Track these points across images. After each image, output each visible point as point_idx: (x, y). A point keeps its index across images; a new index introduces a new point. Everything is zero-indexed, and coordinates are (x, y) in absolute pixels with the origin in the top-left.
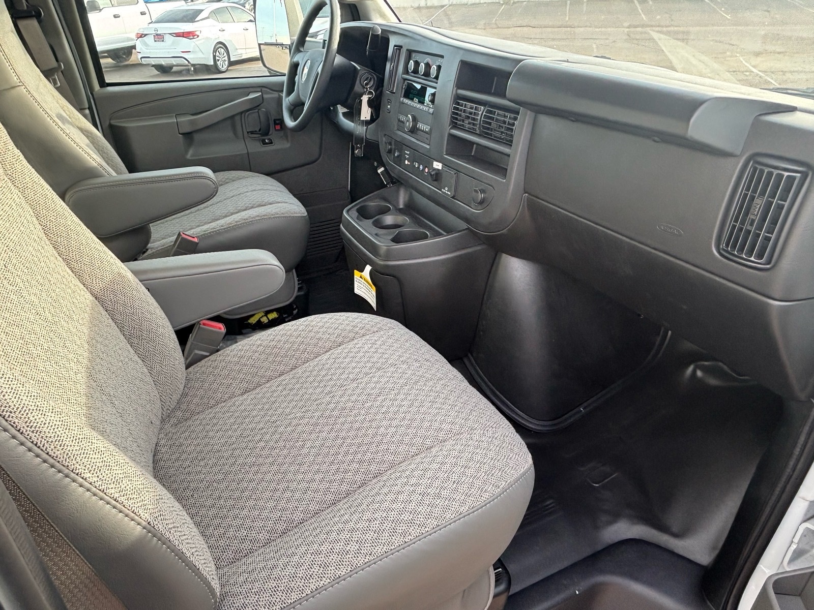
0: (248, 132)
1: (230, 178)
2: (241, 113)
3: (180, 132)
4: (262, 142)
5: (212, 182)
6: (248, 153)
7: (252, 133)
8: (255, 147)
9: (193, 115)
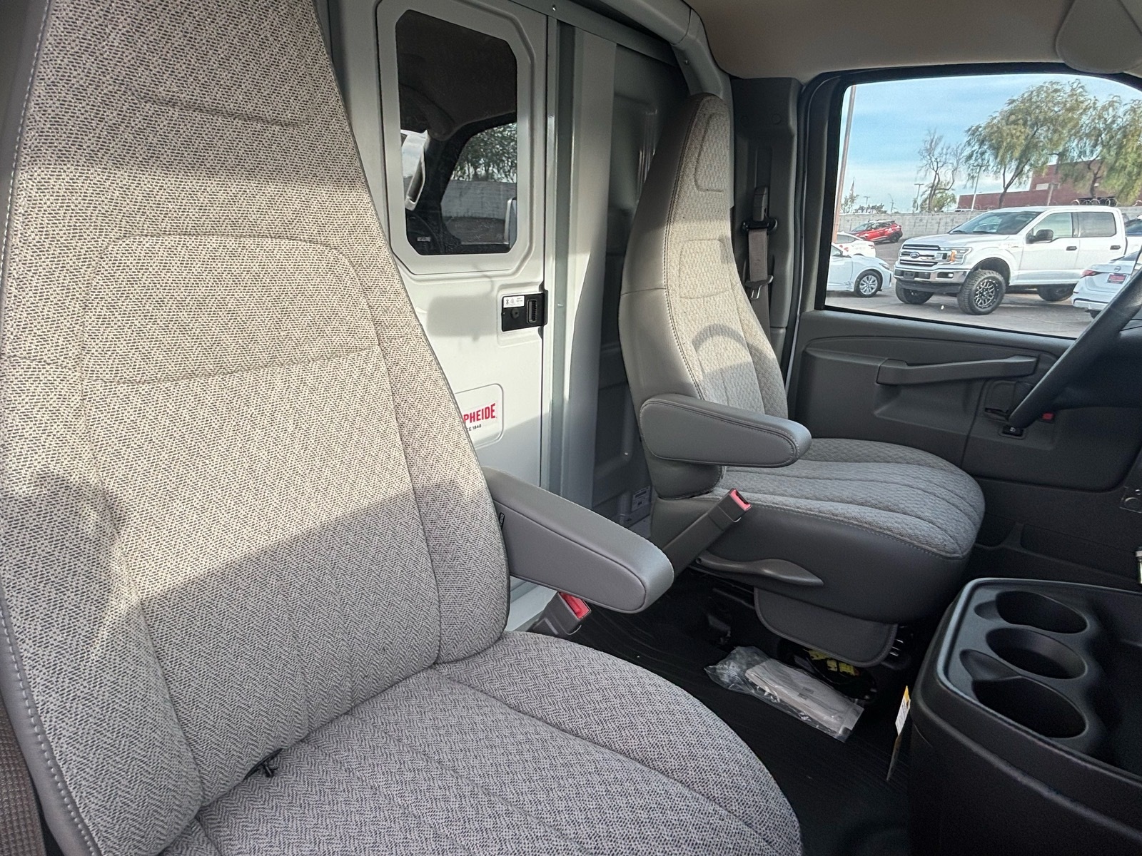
0: (986, 409)
1: (907, 458)
2: (987, 379)
3: (880, 380)
4: (1005, 428)
5: (792, 446)
6: (968, 437)
7: (993, 411)
8: (986, 432)
9: (909, 365)
